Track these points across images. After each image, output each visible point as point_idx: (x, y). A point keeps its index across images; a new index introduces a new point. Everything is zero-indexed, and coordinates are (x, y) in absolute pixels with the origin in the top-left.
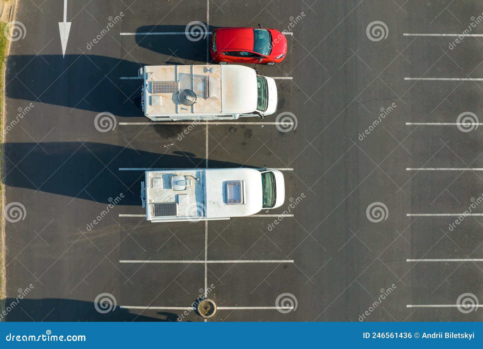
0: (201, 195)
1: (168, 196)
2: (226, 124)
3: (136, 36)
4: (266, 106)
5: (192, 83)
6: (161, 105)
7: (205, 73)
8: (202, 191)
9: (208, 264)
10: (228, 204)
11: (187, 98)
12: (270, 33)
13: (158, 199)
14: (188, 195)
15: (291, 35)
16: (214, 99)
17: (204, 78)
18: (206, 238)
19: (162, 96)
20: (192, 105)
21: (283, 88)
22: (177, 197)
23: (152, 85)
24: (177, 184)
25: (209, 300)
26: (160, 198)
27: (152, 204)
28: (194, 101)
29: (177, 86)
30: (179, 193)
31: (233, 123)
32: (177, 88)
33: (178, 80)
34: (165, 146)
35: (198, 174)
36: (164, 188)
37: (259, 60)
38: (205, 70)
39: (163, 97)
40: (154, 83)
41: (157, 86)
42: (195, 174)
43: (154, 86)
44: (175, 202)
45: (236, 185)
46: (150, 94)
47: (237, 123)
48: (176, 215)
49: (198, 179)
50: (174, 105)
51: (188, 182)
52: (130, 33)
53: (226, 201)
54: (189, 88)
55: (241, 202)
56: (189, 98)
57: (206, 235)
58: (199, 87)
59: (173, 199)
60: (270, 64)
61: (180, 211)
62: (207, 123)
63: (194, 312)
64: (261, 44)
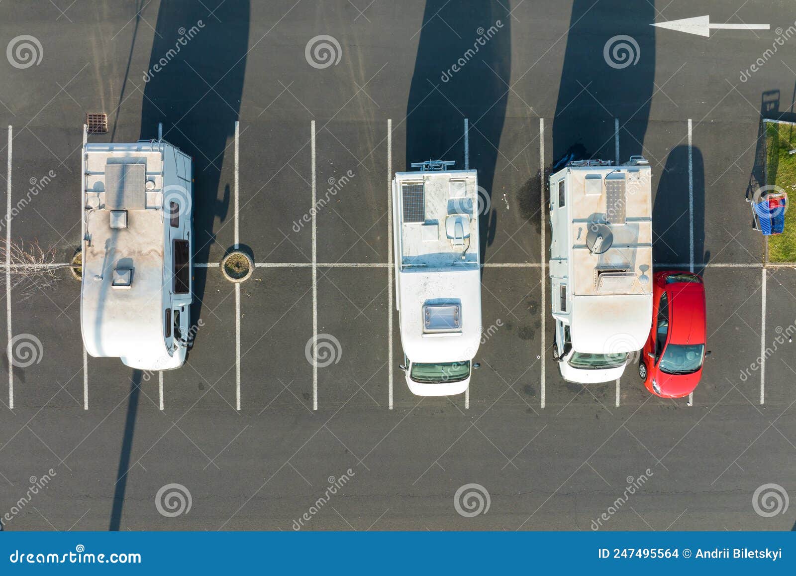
0: (437, 262)
1: (435, 207)
2: (542, 296)
3: (687, 146)
4: (578, 366)
5: (623, 246)
6: (587, 195)
7: (638, 267)
8: (444, 264)
9: (311, 268)
10: (424, 308)
11: (598, 239)
12: (696, 371)
13: (431, 191)
14: (437, 240)
15: (688, 403)
16: (598, 284)
17: (631, 266)
18: (354, 265)
19: (601, 196)
20: (587, 246)
21: (602, 391)
22: (435, 223)
23: (620, 180)
24: (456, 223)
25: (251, 270)
26: (433, 194)
27: (423, 181)
28: (593, 250)
29: (618, 222)
30: (440, 225)
31: (543, 307)
32: (614, 222)
33: (628, 222)
34: (505, 195)
35: (471, 257)
36: (449, 201)
37: (653, 352)
38: (643, 268)
39: (599, 197)
40: (623, 183)
41: (618, 188)
42: (472, 253)
43: (618, 183)
44: (426, 219)
45: (456, 321)
46: (604, 176)
47: (543, 314)
48: (405, 222)
49: (464, 258)
50: (586, 217)
51: (461, 241)
52: (692, 136)
53: (428, 304)
54: (615, 242)
55: (427, 329)
56: (599, 241)
57: (359, 265)
58: (615, 258)
59: (431, 217)
60: (643, 369)
61: (411, 227)
62: (543, 265)
63: (231, 245)
64: (679, 356)
